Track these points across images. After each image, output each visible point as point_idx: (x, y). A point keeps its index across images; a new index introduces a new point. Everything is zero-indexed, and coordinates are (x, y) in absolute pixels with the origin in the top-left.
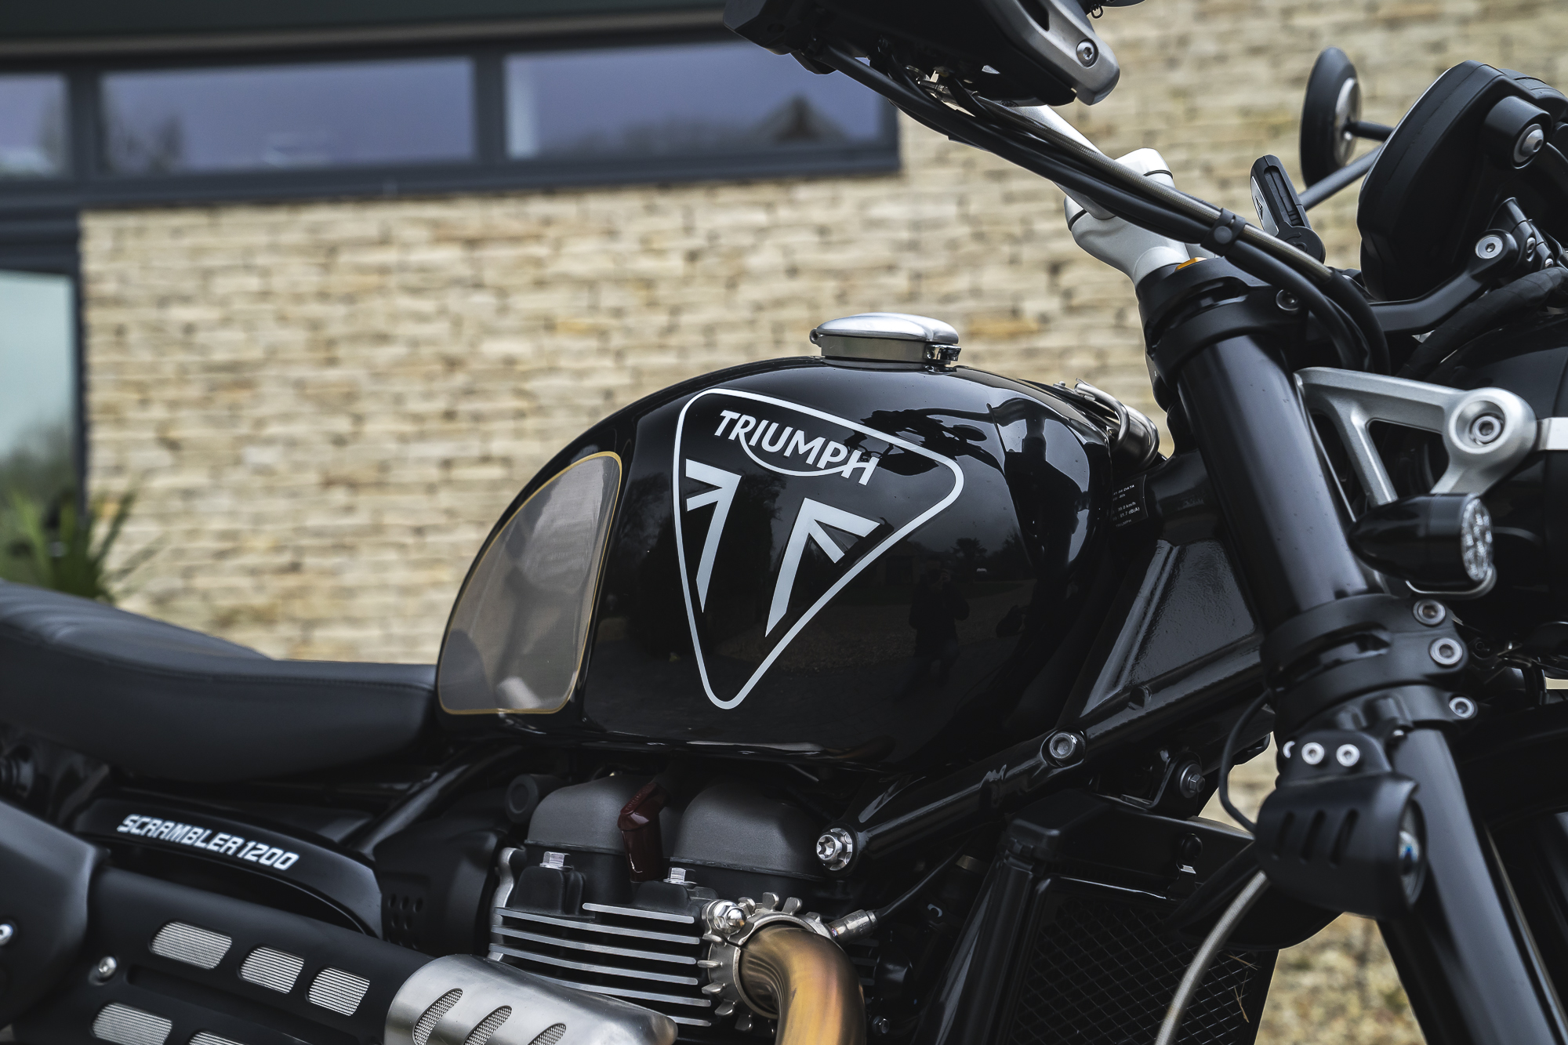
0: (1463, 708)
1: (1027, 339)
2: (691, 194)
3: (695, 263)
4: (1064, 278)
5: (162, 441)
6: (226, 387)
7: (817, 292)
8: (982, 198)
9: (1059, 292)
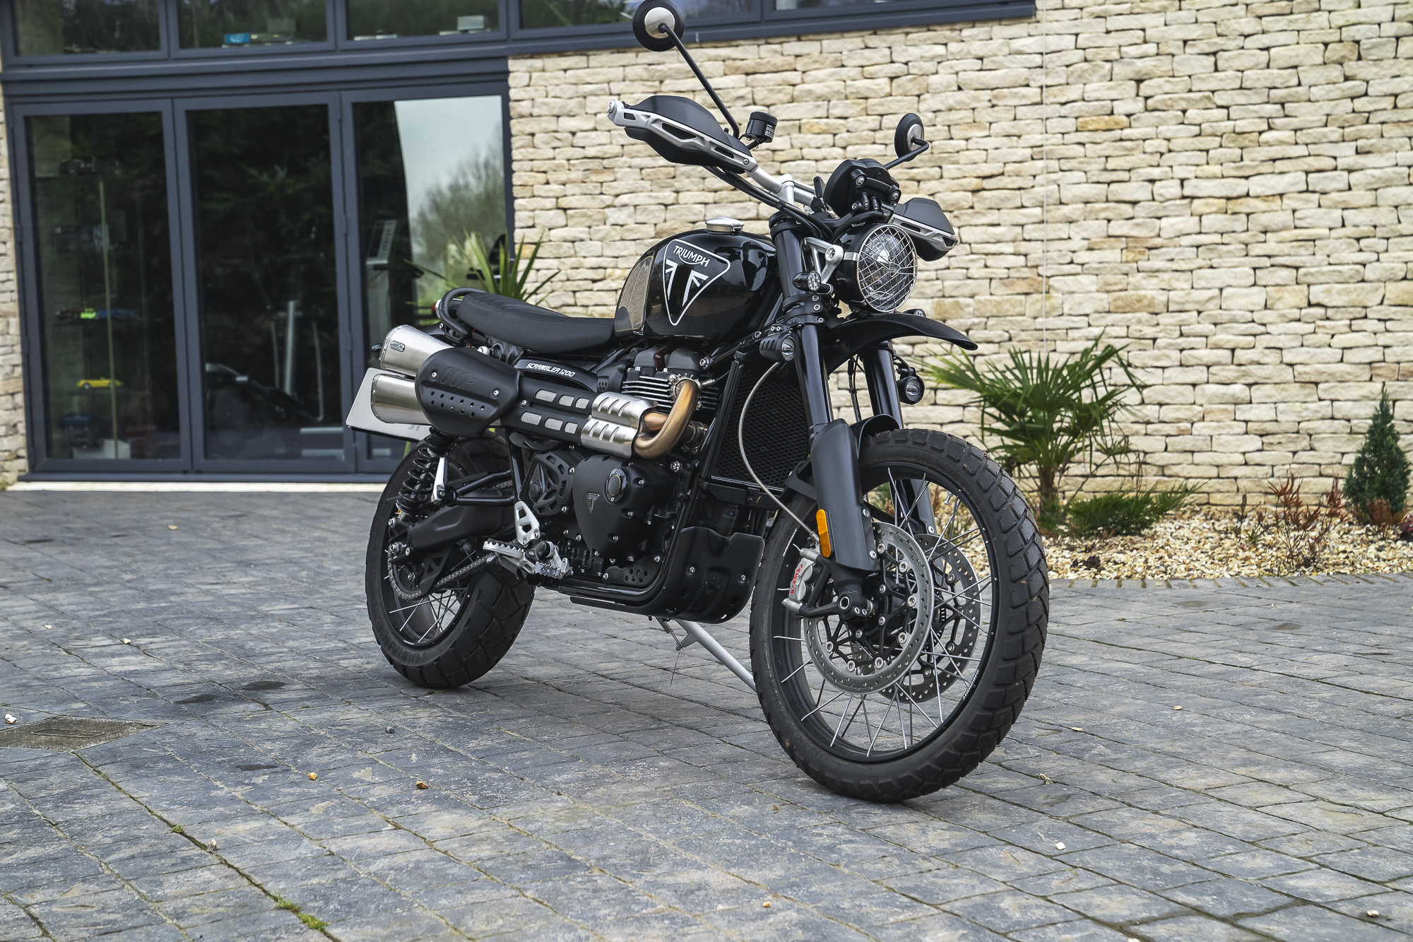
0: (821, 320)
1: (1117, 134)
2: (893, 38)
3: (895, 81)
4: (1145, 89)
5: (558, 208)
6: (596, 172)
7: (976, 99)
8: (1091, 33)
9: (1142, 99)
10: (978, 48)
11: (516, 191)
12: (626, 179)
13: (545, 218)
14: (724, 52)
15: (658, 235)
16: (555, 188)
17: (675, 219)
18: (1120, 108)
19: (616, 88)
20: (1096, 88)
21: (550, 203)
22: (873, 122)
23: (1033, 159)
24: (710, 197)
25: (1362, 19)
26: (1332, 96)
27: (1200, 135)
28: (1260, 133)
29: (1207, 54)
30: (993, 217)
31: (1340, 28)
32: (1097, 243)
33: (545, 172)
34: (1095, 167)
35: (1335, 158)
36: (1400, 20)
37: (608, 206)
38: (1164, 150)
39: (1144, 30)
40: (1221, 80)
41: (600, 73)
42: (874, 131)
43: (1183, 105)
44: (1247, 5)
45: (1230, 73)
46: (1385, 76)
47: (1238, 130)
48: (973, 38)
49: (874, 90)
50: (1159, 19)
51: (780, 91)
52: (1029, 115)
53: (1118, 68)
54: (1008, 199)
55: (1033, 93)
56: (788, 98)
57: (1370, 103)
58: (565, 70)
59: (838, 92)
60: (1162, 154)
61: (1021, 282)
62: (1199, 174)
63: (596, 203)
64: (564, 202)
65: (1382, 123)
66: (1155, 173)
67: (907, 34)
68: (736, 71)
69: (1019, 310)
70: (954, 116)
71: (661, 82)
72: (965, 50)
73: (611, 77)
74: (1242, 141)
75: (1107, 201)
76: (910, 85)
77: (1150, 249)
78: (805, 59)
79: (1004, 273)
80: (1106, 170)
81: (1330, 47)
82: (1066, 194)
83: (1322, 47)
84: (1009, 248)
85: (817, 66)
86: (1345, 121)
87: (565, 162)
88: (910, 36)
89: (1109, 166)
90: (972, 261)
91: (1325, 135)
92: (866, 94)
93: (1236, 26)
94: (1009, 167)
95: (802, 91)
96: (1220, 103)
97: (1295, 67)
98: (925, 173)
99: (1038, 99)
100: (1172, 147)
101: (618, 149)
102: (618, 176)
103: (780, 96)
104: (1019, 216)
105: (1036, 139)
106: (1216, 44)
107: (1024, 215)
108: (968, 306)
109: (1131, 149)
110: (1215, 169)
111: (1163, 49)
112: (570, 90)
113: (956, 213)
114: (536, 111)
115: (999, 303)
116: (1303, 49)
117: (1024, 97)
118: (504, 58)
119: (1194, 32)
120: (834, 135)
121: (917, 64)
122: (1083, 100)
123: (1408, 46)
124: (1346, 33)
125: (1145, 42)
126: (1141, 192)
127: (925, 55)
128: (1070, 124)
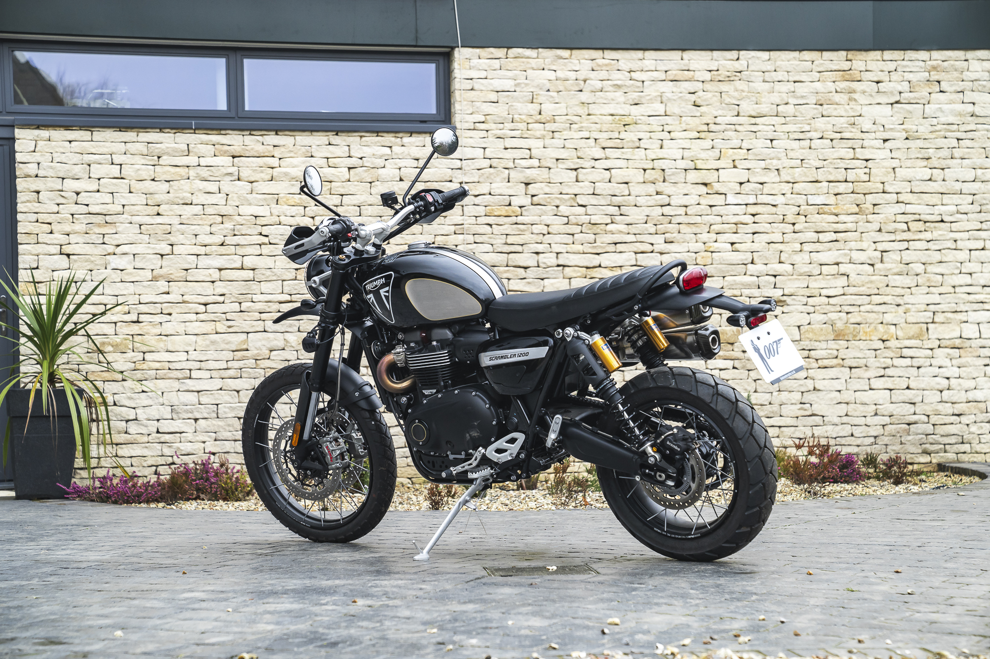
1: (514, 219)
2: (351, 139)
3: (352, 171)
4: (532, 189)
5: (61, 254)
6: (99, 225)
8: (495, 148)
9: (530, 196)
10: (414, 151)
11: (21, 238)
12: (126, 232)
14: (214, 138)
15: (154, 279)
16: (59, 238)
17: (171, 266)
18: (516, 201)
19: (117, 159)
20: (499, 187)
21: (55, 249)
22: (336, 199)
23: (455, 234)
24: (202, 250)
25: (666, 156)
26: (650, 204)
27: (567, 224)
28: (607, 224)
29: (571, 169)
31: (653, 160)
33: (50, 224)
34: (499, 241)
35: (652, 244)
36: (687, 159)
37: (109, 254)
38: (546, 232)
39: (530, 149)
40: (581, 187)
41: (104, 146)
42: (337, 206)
43: (557, 202)
44: (596, 139)
45: (587, 183)
46: (680, 194)
47: (592, 222)
48: (411, 144)
49: (338, 176)
50: (540, 143)
51: (262, 172)
53: (513, 174)
56: (269, 177)
57: (673, 210)
58: (70, 142)
60: (544, 235)
62: (569, 250)
63: (101, 249)
64: (67, 249)
65: (679, 224)
66: (540, 248)
67: (361, 137)
68: (224, 154)
71: (159, 157)
72: (406, 152)
73: (114, 150)
74: (596, 229)
75: (507, 266)
76: (366, 174)
78: (282, 149)
80: (506, 244)
81: (647, 171)
83: (643, 171)
85: (292, 154)
86: (658, 221)
87: (70, 217)
88: (364, 139)
89: (509, 241)
91: (646, 229)
92: (331, 179)
93: (590, 153)
94: (439, 239)
95: (280, 173)
96: (581, 203)
97: (627, 183)
100: (550, 230)
101: (120, 208)
102: (119, 229)
103: (263, 175)
105: (459, 219)
106: (578, 163)
109: (524, 231)
110: (578, 247)
111: (544, 163)
112: (77, 158)
114: (41, 173)
116: (631, 172)
118: (12, 126)
119: (562, 154)
120: (305, 207)
121: (369, 159)
122: (490, 194)
123: (693, 176)
124: (657, 164)
125: (530, 158)
126: (530, 260)
127: (376, 153)
128: (481, 210)
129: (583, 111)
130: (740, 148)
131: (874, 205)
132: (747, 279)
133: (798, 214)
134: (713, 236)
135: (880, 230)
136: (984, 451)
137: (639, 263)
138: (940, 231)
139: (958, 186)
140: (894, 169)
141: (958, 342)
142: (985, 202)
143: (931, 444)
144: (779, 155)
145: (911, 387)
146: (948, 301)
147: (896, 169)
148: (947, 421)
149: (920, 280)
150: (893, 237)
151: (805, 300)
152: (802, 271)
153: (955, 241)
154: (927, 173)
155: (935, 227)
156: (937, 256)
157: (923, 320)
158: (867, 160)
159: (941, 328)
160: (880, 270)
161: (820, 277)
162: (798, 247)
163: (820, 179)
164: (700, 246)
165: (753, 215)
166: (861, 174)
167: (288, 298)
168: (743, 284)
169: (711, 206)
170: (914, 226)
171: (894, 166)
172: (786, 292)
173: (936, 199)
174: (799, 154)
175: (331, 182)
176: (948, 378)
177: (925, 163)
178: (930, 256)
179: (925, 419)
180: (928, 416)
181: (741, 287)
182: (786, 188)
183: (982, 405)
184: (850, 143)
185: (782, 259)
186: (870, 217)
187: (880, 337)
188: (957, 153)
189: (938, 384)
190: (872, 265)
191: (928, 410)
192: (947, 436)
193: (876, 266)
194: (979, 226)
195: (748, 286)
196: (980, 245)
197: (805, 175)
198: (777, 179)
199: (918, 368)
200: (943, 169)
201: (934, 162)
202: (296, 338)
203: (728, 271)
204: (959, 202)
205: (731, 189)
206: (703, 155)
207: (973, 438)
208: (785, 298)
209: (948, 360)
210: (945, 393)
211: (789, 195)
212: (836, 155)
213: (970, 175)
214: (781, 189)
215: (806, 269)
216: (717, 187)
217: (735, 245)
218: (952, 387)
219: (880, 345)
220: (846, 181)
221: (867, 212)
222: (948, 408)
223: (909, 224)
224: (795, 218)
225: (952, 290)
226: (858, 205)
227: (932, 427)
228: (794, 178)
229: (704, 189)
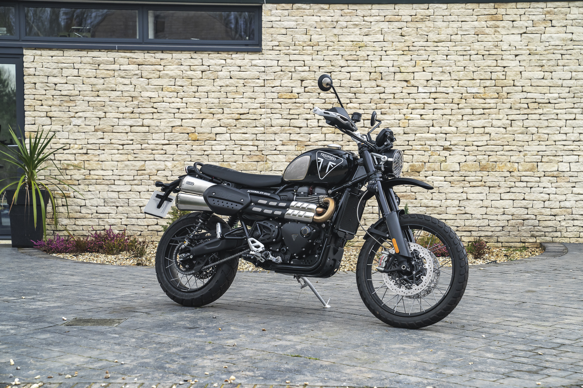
0: (381, 179)
1: (294, 100)
2: (203, 55)
3: (204, 73)
4: (305, 84)
5: (47, 117)
6: (67, 102)
7: (238, 82)
8: (284, 60)
9: (303, 87)
10: (239, 62)
11: (26, 108)
12: (81, 106)
13: (39, 121)
14: (128, 55)
15: (96, 131)
16: (46, 108)
17: (104, 124)
18: (295, 90)
19: (77, 66)
20: (286, 82)
21: (44, 114)
22: (194, 89)
23: (260, 108)
24: (121, 116)
25: (383, 65)
26: (373, 92)
27: (325, 103)
28: (347, 104)
29: (328, 72)
30: (244, 130)
31: (375, 67)
32: (286, 143)
33: (41, 100)
34: (285, 112)
36: (395, 66)
37: (72, 117)
39: (304, 61)
41: (69, 59)
42: (195, 92)
43: (319, 91)
44: (342, 55)
46: (391, 86)
48: (236, 58)
49: (195, 76)
50: (310, 58)
51: (154, 73)
52: (259, 91)
53: (294, 75)
54: (251, 123)
55: (261, 82)
56: (158, 76)
57: (386, 96)
58: (52, 57)
59: (179, 75)
60: (311, 109)
61: (255, 157)
63: (67, 115)
64: (50, 114)
65: (390, 103)
66: (308, 116)
68: (134, 63)
69: (254, 168)
70: (229, 89)
71: (99, 65)
72: (234, 63)
73: (75, 61)
75: (290, 126)
76: (211, 75)
77: (306, 146)
78: (165, 61)
79: (248, 153)
80: (289, 114)
81: (372, 74)
82: (274, 123)
83: (369, 74)
84: (251, 143)
85: (170, 64)
86: (377, 102)
87: (52, 97)
88: (210, 55)
89: (291, 113)
90: (236, 147)
91: (370, 107)
92: (192, 77)
93: (338, 63)
94: (251, 111)
95: (163, 74)
97: (360, 80)
98: (216, 111)
99: (263, 85)
101: (78, 93)
102: (77, 104)
103: (154, 75)
104: (255, 130)
105: (262, 100)
106: (331, 69)
107: (257, 130)
108: (234, 165)
109: (299, 107)
111: (311, 69)
112: (55, 65)
113: (229, 128)
114: (37, 73)
115: (246, 165)
116: (362, 74)
117: (257, 83)
118: (21, 48)
119: (323, 64)
120: (177, 93)
121: (213, 66)
122: (281, 86)
123: (398, 76)
124: (378, 69)
125: (304, 66)
126: (303, 124)
127: (217, 63)
128: (275, 95)
129: (335, 39)
130: (428, 60)
131: (508, 93)
132: (429, 135)
133: (461, 98)
134: (410, 111)
135: (511, 108)
136: (569, 236)
137: (365, 126)
138: (548, 109)
139: (560, 82)
140: (521, 72)
141: (555, 173)
142: (576, 92)
143: (537, 231)
144: (451, 64)
145: (525, 199)
146: (551, 149)
147: (522, 72)
148: (547, 219)
149: (534, 137)
150: (518, 112)
151: (463, 148)
152: (462, 131)
153: (557, 115)
154: (541, 74)
155: (545, 106)
156: (546, 123)
157: (535, 160)
158: (504, 67)
159: (545, 165)
160: (510, 131)
161: (473, 135)
162: (460, 117)
163: (475, 78)
164: (402, 116)
165: (435, 99)
166: (500, 75)
167: (167, 142)
168: (427, 139)
169: (409, 94)
170: (531, 106)
171: (521, 70)
172: (452, 143)
173: (546, 90)
174: (463, 64)
175: (192, 79)
176: (549, 194)
177: (540, 69)
178: (541, 123)
179: (534, 217)
180: (536, 216)
181: (425, 140)
182: (454, 83)
183: (569, 210)
184: (494, 57)
185: (450, 124)
186: (505, 100)
187: (508, 170)
188: (561, 63)
189: (543, 197)
190: (506, 128)
191: (536, 212)
192: (547, 227)
193: (508, 129)
194: (572, 106)
195: (430, 139)
196: (573, 116)
197: (466, 76)
198: (450, 78)
199: (531, 188)
200: (551, 72)
201: (546, 68)
202: (171, 164)
203: (418, 131)
204: (561, 91)
205: (421, 84)
206: (405, 64)
207: (562, 229)
208: (451, 147)
209: (549, 184)
210: (547, 202)
211: (456, 88)
212: (485, 64)
213: (569, 75)
214: (451, 84)
215: (465, 130)
216: (413, 82)
217: (423, 116)
218: (551, 199)
219: (508, 174)
220: (491, 79)
221: (503, 97)
222: (548, 211)
223: (529, 104)
224: (459, 101)
225: (554, 143)
226: (498, 93)
227: (538, 222)
228: (459, 78)
229: (405, 84)
